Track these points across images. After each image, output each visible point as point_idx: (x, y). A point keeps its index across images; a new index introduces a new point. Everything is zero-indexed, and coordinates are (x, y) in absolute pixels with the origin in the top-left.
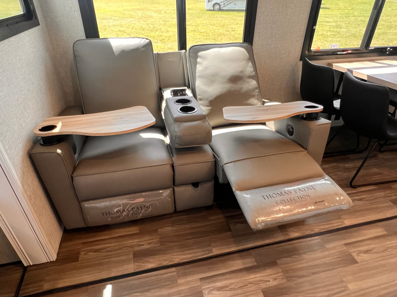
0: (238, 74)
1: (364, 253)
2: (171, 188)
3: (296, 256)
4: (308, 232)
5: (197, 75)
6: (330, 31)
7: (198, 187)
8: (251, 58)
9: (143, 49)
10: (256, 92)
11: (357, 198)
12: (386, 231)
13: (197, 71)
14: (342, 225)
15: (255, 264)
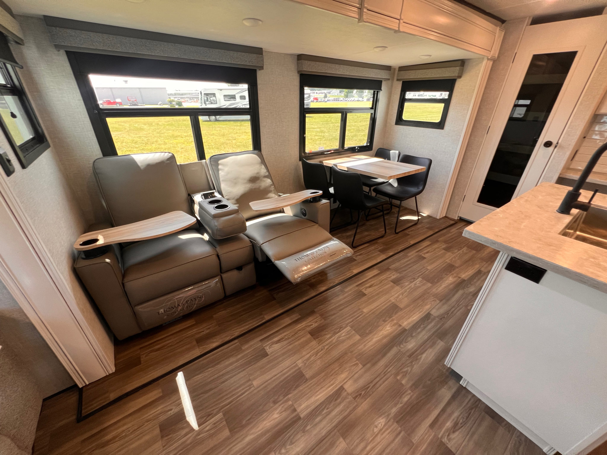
0: (255, 175)
1: (369, 288)
2: (219, 275)
3: (327, 303)
4: (332, 285)
5: (221, 179)
6: (317, 136)
7: (241, 270)
8: (263, 162)
9: (168, 162)
10: (272, 188)
11: (358, 254)
12: (379, 270)
13: (220, 176)
14: (352, 274)
15: (300, 317)
